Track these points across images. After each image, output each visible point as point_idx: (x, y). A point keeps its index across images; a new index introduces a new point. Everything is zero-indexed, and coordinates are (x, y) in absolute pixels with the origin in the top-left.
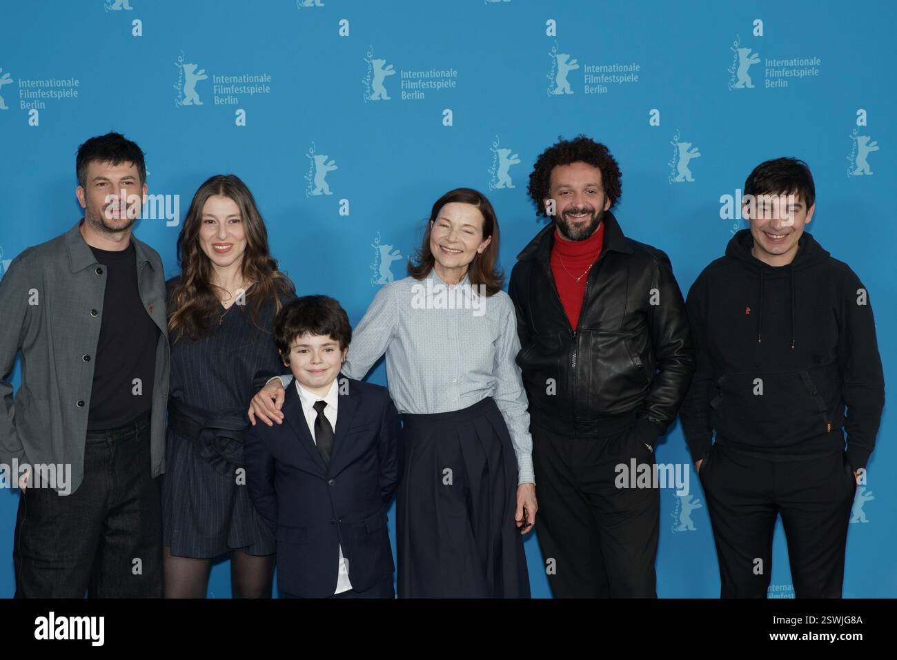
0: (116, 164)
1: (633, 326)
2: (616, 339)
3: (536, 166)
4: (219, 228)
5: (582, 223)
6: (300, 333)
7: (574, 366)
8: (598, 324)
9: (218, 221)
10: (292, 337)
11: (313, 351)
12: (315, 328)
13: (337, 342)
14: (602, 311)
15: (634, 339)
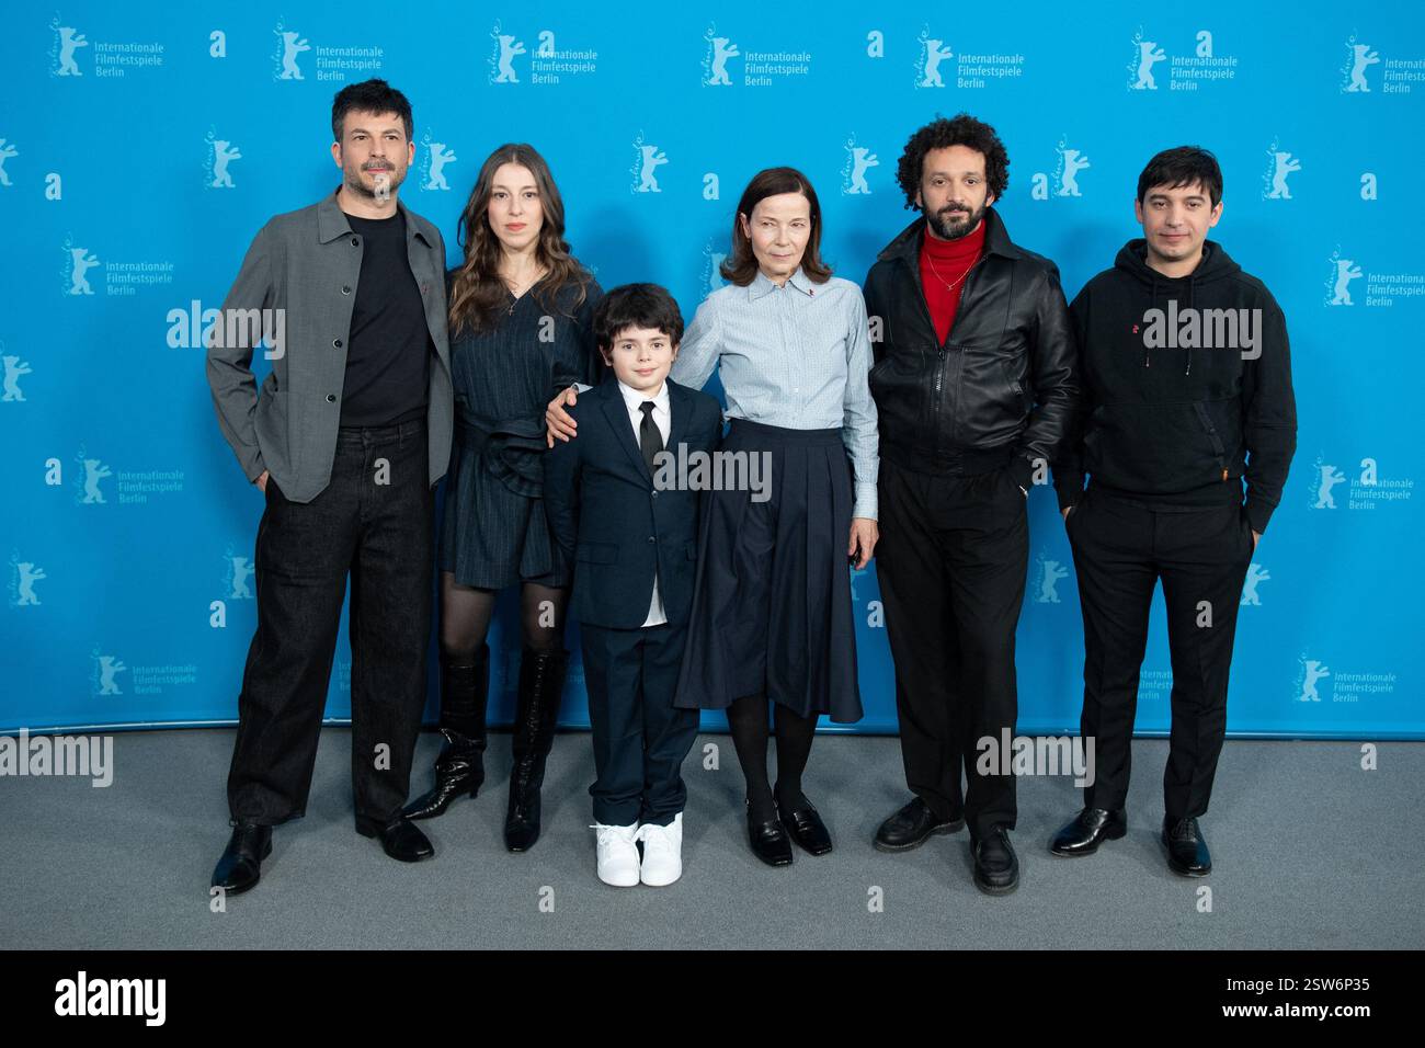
0: (377, 115)
1: (1012, 345)
2: (991, 359)
3: (906, 148)
4: (511, 204)
6: (626, 326)
7: (938, 387)
8: (972, 340)
9: (511, 194)
10: (616, 330)
11: (640, 345)
12: (643, 320)
13: (668, 337)
14: (978, 324)
15: (1013, 362)
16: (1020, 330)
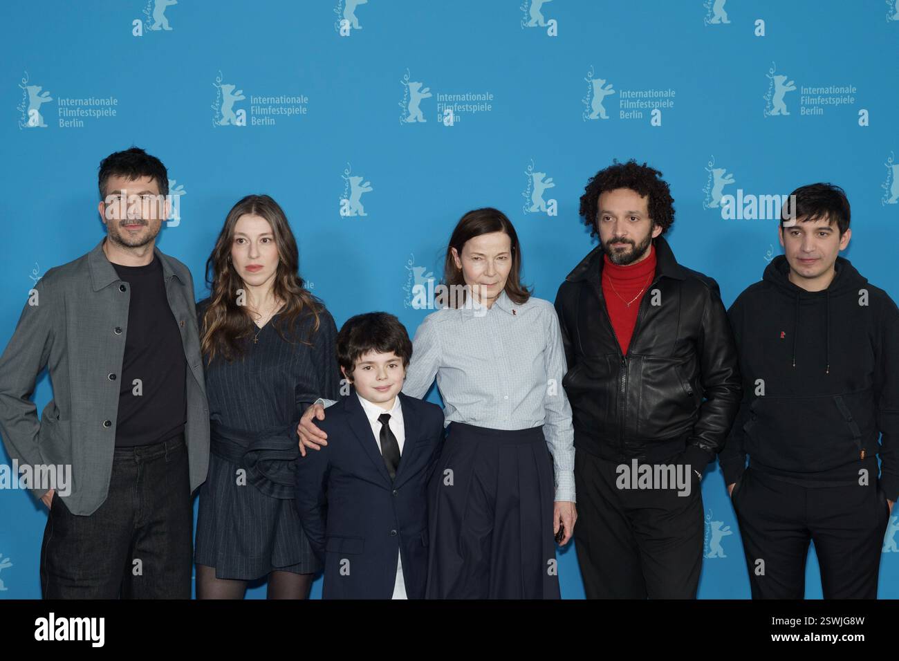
0: (133, 179)
1: (682, 352)
2: (666, 365)
4: (250, 249)
5: (622, 249)
6: (366, 351)
7: (623, 390)
8: (649, 350)
9: (250, 241)
10: (357, 354)
11: (378, 367)
12: (380, 345)
13: (400, 358)
14: (655, 335)
15: (684, 366)
16: (689, 339)
